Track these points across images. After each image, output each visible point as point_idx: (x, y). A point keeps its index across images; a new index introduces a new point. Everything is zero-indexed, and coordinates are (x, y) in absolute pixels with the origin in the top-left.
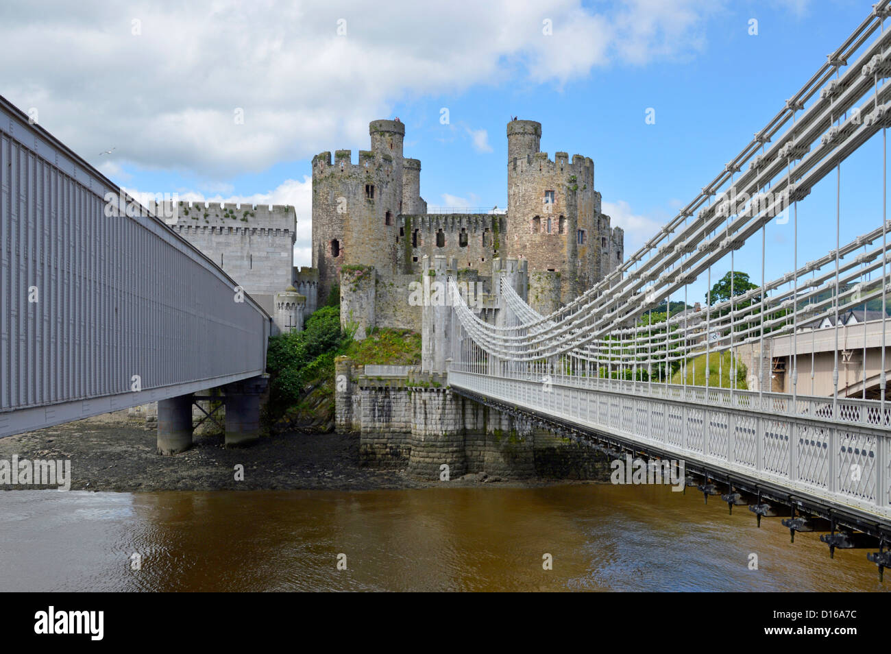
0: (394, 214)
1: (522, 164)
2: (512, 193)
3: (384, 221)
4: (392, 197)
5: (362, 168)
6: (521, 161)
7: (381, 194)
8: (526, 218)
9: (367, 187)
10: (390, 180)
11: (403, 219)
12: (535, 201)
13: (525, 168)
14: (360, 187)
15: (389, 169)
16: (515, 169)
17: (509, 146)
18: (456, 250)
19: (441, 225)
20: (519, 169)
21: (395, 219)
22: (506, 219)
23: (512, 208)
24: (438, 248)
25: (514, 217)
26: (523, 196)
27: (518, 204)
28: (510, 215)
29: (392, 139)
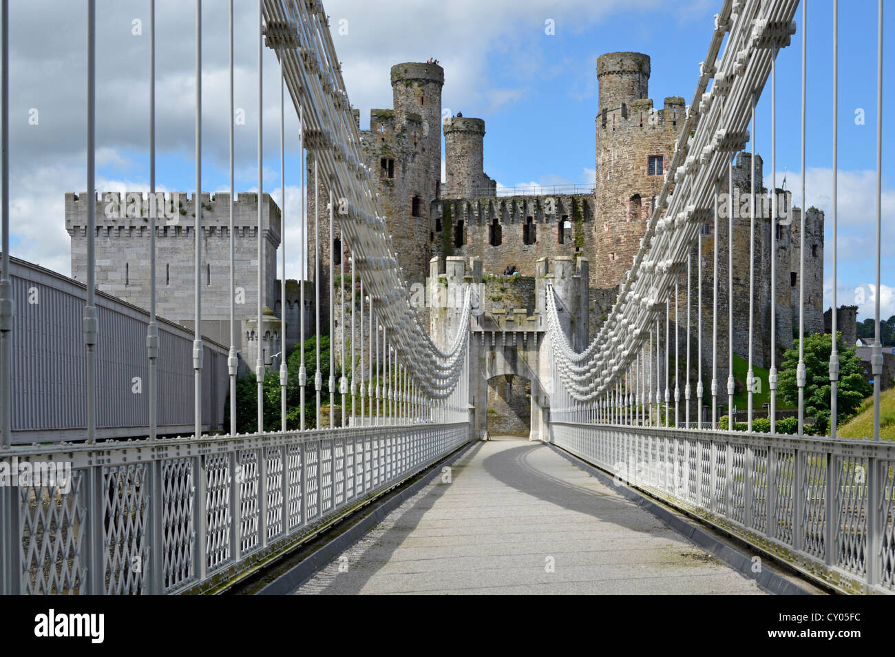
0: (426, 199)
1: (614, 118)
2: (600, 161)
3: (411, 210)
4: (423, 175)
5: (376, 135)
6: (612, 113)
7: (404, 172)
8: (620, 198)
9: (383, 162)
10: (418, 149)
11: (440, 207)
12: (632, 173)
13: (619, 124)
14: (373, 162)
15: (418, 135)
16: (604, 125)
17: (600, 92)
18: (517, 248)
19: (496, 214)
20: (610, 126)
21: (428, 208)
22: (594, 200)
23: (601, 184)
24: (492, 247)
25: (604, 197)
26: (615, 166)
27: (608, 178)
28: (599, 195)
29: (423, 91)
